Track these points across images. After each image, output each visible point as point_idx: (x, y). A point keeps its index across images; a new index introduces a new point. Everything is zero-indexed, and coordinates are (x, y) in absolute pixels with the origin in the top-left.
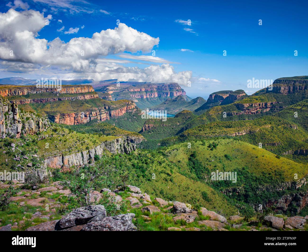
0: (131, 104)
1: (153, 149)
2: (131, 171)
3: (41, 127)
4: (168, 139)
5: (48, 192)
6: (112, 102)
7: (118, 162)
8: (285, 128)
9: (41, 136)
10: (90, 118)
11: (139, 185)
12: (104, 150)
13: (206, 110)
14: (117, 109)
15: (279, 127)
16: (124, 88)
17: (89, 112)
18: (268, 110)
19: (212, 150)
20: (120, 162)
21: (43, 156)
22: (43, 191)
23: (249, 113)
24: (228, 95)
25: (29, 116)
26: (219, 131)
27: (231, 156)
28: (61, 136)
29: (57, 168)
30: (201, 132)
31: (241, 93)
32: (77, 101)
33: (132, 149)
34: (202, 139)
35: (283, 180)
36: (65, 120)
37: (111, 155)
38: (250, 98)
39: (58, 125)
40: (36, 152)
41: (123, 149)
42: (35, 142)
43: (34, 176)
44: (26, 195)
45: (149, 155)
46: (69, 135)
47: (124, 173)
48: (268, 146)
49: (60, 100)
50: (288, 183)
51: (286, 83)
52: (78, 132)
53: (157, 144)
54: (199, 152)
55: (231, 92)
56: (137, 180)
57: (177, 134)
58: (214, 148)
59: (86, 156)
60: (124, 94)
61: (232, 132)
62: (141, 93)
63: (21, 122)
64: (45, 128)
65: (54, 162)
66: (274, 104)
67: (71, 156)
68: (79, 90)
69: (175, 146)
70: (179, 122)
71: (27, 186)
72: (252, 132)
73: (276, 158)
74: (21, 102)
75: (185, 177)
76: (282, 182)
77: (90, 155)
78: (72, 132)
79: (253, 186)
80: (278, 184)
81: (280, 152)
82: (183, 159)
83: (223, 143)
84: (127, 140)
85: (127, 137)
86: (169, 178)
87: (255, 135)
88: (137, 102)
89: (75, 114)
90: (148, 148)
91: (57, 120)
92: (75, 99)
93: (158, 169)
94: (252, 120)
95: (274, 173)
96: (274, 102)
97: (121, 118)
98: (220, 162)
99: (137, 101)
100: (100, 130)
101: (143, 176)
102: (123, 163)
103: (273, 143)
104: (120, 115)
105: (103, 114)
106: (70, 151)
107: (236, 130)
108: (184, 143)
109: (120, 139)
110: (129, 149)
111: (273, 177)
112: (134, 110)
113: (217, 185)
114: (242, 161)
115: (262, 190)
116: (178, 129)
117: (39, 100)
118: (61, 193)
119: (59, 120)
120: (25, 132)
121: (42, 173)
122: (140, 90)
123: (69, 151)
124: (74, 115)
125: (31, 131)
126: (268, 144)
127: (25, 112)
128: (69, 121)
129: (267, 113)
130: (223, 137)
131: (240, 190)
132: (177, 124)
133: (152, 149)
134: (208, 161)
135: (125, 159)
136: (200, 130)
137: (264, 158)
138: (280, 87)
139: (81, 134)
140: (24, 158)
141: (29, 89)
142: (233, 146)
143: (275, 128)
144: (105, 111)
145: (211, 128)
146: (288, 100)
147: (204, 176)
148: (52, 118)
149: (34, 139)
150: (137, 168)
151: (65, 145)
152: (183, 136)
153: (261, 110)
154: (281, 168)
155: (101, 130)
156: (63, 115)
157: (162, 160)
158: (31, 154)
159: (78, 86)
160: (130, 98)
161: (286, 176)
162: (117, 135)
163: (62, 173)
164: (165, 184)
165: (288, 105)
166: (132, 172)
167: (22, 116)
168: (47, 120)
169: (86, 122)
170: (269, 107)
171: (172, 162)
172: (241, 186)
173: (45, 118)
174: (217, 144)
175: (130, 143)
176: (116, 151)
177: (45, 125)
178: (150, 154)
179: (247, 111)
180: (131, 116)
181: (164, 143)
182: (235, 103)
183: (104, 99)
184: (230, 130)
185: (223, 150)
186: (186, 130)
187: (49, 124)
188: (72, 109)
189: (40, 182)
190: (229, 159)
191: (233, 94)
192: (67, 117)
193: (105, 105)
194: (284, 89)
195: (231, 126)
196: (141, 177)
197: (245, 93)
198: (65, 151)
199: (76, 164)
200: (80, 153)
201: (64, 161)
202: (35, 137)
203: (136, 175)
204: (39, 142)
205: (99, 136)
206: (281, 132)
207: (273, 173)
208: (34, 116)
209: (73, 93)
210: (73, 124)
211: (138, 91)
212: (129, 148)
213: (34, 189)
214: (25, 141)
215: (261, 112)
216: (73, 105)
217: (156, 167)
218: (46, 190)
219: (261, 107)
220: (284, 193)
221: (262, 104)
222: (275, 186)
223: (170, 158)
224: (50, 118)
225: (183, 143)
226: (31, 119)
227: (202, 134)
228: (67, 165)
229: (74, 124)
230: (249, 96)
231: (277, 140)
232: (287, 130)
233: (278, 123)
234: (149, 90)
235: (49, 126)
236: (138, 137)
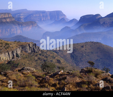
0: (35, 24)
41: (33, 50)
59: (11, 55)
67: (2, 55)
68: (3, 16)
92: (0, 21)
105: (18, 30)
110: (36, 49)
122: (40, 15)
160: (34, 20)
176: (29, 51)
199: (5, 60)
200: (7, 53)
234: (45, 15)
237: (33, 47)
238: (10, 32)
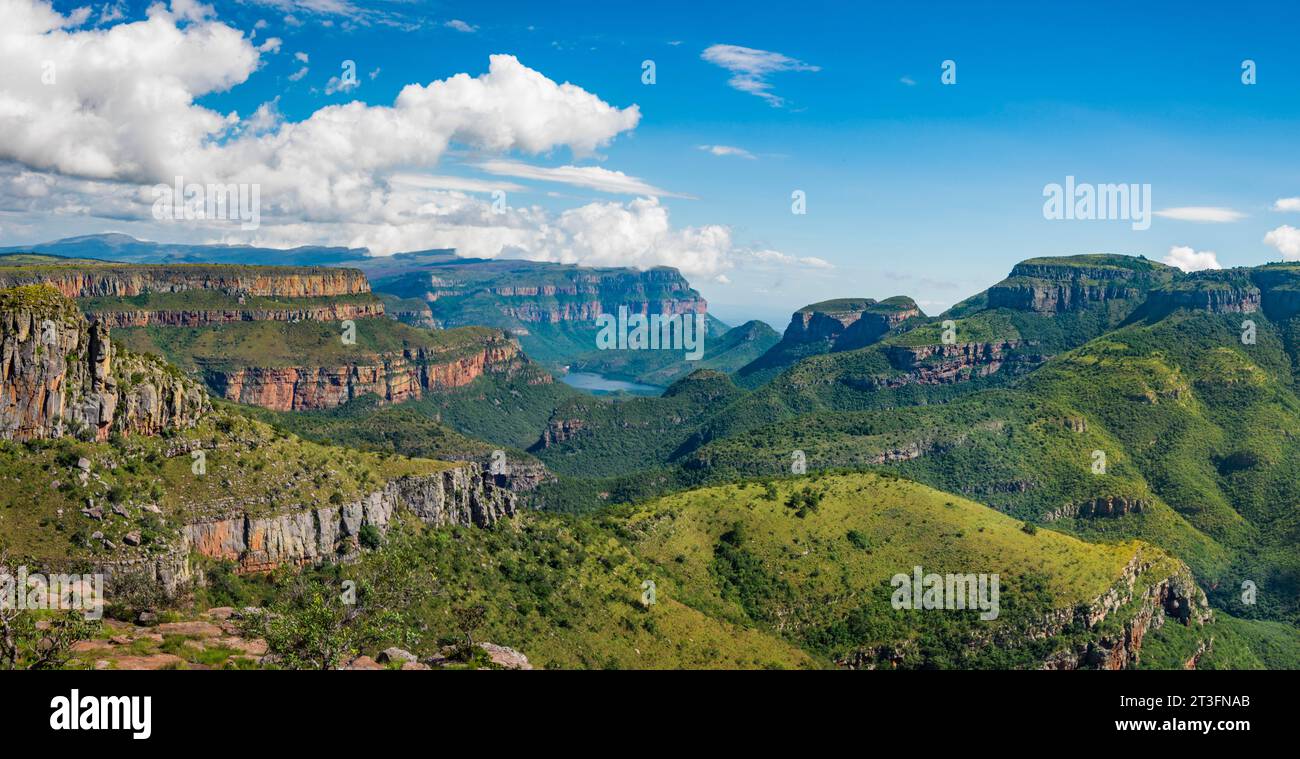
0: (503, 343)
1: (581, 512)
2: (494, 591)
3: (178, 412)
4: (640, 476)
5: (188, 637)
6: (431, 335)
7: (447, 556)
8: (1049, 430)
9: (177, 442)
10: (351, 390)
11: (524, 642)
12: (397, 510)
13: (780, 370)
14: (451, 358)
15: (1031, 427)
16: (477, 283)
17: (348, 368)
18: (994, 367)
19: (800, 515)
20: (455, 556)
21: (180, 512)
22: (173, 632)
23: (930, 380)
24: (859, 316)
25: (142, 370)
26: (826, 446)
27: (869, 535)
28: (245, 447)
29: (224, 556)
30: (762, 452)
31: (904, 309)
32: (307, 326)
33: (503, 510)
34: (765, 478)
35: (1047, 604)
36: (260, 392)
37: (423, 529)
38: (933, 327)
39: (237, 407)
40: (155, 497)
41: (469, 510)
42: (154, 462)
43: (145, 581)
44: (116, 639)
45: (566, 535)
46: (273, 446)
47: (469, 595)
48: (995, 493)
49: (247, 318)
50: (1064, 612)
51: (1051, 277)
52: (305, 436)
53: (595, 496)
54: (753, 525)
55: (870, 303)
56: (516, 623)
57: (672, 459)
58: (807, 509)
59: (329, 528)
60: (479, 304)
61: (873, 448)
62: (541, 304)
63: (114, 390)
64: (192, 417)
65: (217, 537)
66: (1013, 347)
67: (275, 523)
68: (317, 286)
69: (665, 503)
70: (679, 413)
71: (121, 608)
72: (943, 448)
73: (1023, 534)
74: (120, 319)
75: (699, 615)
76: (1046, 611)
77: (343, 525)
78: (285, 437)
79: (950, 634)
80: (1033, 620)
81: (1036, 511)
82: (695, 550)
83: (843, 490)
84: (485, 475)
85: (483, 465)
86: (640, 620)
87: (953, 459)
88: (524, 336)
89: (297, 371)
90: (562, 510)
91: (234, 390)
92: (300, 318)
93: (598, 586)
94: (944, 406)
95: (1019, 585)
96: (1014, 338)
97: (463, 395)
98: (832, 558)
99: (526, 332)
100: (386, 434)
101: (542, 611)
102: (467, 558)
103: (1011, 484)
104: (459, 383)
105: (399, 378)
106: (272, 506)
107: (888, 442)
108: (699, 492)
109: (458, 472)
110: (489, 509)
111: (1016, 598)
112: (513, 367)
113: (822, 641)
114: (911, 551)
115: (980, 643)
116: (677, 440)
117: (178, 316)
118: (234, 647)
119: (242, 392)
120: (127, 426)
121: (172, 570)
122: (539, 292)
123: (268, 505)
124: (294, 377)
125: (146, 424)
126: (996, 486)
127: (130, 355)
128: (274, 397)
129: (991, 381)
130: (840, 469)
131: (905, 651)
132: (671, 420)
133: (576, 514)
134: (787, 555)
135: (472, 546)
136: (758, 445)
137: (985, 535)
138: (1032, 290)
139: (314, 445)
140: (115, 513)
141: (148, 277)
142: (878, 501)
143: (1017, 431)
144: (405, 365)
145: (796, 435)
146: (1057, 334)
147: (771, 609)
148: (217, 383)
149: (153, 452)
150: (518, 581)
151: (255, 480)
152: (694, 465)
153: (970, 368)
154: (1041, 565)
155: (387, 437)
156: (255, 375)
157: (615, 553)
158: (138, 501)
159: (315, 272)
160: (500, 322)
161: (1058, 591)
162: (445, 457)
163: (240, 577)
164: (625, 640)
165: (1058, 349)
166: (499, 595)
167: (119, 368)
168: (199, 387)
169: (336, 401)
170: (998, 357)
171: (652, 562)
172: (907, 639)
173: (194, 381)
174: (819, 494)
175: (494, 487)
176: (441, 516)
177: (192, 404)
178: (568, 531)
179: (924, 372)
180: (503, 389)
181: (624, 490)
182: (883, 343)
183: (405, 322)
184: (866, 441)
185: (840, 516)
186: (705, 442)
187: (207, 401)
188: (287, 353)
189: (165, 601)
190: (863, 547)
191: (878, 312)
192: (268, 381)
193: (405, 343)
194: (1045, 296)
195: (871, 428)
196: (535, 612)
197: (916, 307)
198: (256, 501)
199: (291, 553)
200: (309, 512)
201: (250, 539)
202: (155, 445)
203: (515, 605)
204: (170, 464)
205: (382, 458)
206: (1036, 444)
207: (1014, 583)
208: (159, 372)
209: (296, 294)
210: (288, 407)
211: (530, 297)
212: (492, 507)
213: (142, 624)
214: (122, 454)
215: (971, 377)
216: (292, 339)
217: (590, 579)
218: (184, 633)
219: (971, 357)
220: (1052, 644)
221: (976, 346)
222: (1022, 628)
223: (646, 547)
224: (209, 382)
225: (693, 493)
226: (147, 379)
227: (765, 458)
228: (259, 552)
229: (293, 407)
230: (931, 320)
231: (1024, 472)
232: (1054, 437)
233: (1027, 412)
234: (571, 290)
235: (204, 410)
236: (523, 468)
237: (471, 491)
238: (349, 383)
